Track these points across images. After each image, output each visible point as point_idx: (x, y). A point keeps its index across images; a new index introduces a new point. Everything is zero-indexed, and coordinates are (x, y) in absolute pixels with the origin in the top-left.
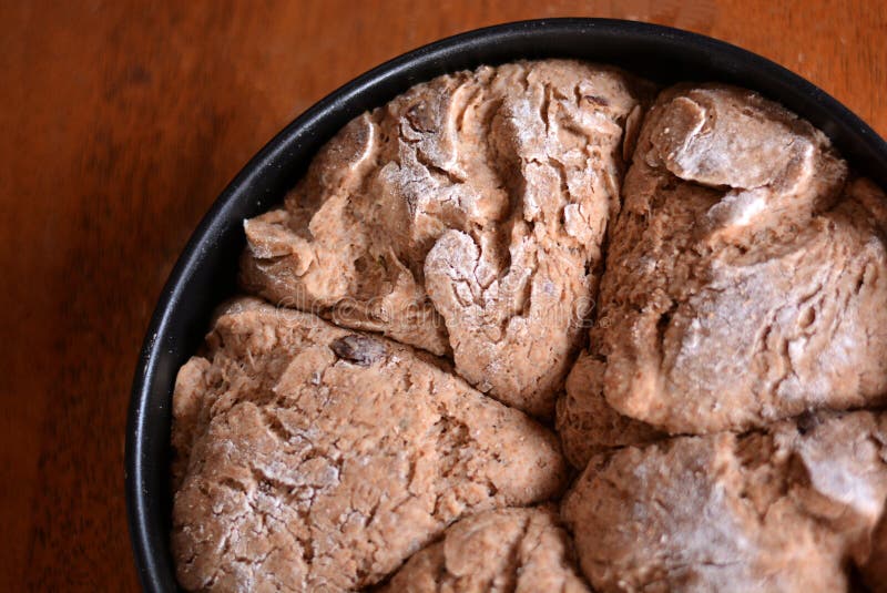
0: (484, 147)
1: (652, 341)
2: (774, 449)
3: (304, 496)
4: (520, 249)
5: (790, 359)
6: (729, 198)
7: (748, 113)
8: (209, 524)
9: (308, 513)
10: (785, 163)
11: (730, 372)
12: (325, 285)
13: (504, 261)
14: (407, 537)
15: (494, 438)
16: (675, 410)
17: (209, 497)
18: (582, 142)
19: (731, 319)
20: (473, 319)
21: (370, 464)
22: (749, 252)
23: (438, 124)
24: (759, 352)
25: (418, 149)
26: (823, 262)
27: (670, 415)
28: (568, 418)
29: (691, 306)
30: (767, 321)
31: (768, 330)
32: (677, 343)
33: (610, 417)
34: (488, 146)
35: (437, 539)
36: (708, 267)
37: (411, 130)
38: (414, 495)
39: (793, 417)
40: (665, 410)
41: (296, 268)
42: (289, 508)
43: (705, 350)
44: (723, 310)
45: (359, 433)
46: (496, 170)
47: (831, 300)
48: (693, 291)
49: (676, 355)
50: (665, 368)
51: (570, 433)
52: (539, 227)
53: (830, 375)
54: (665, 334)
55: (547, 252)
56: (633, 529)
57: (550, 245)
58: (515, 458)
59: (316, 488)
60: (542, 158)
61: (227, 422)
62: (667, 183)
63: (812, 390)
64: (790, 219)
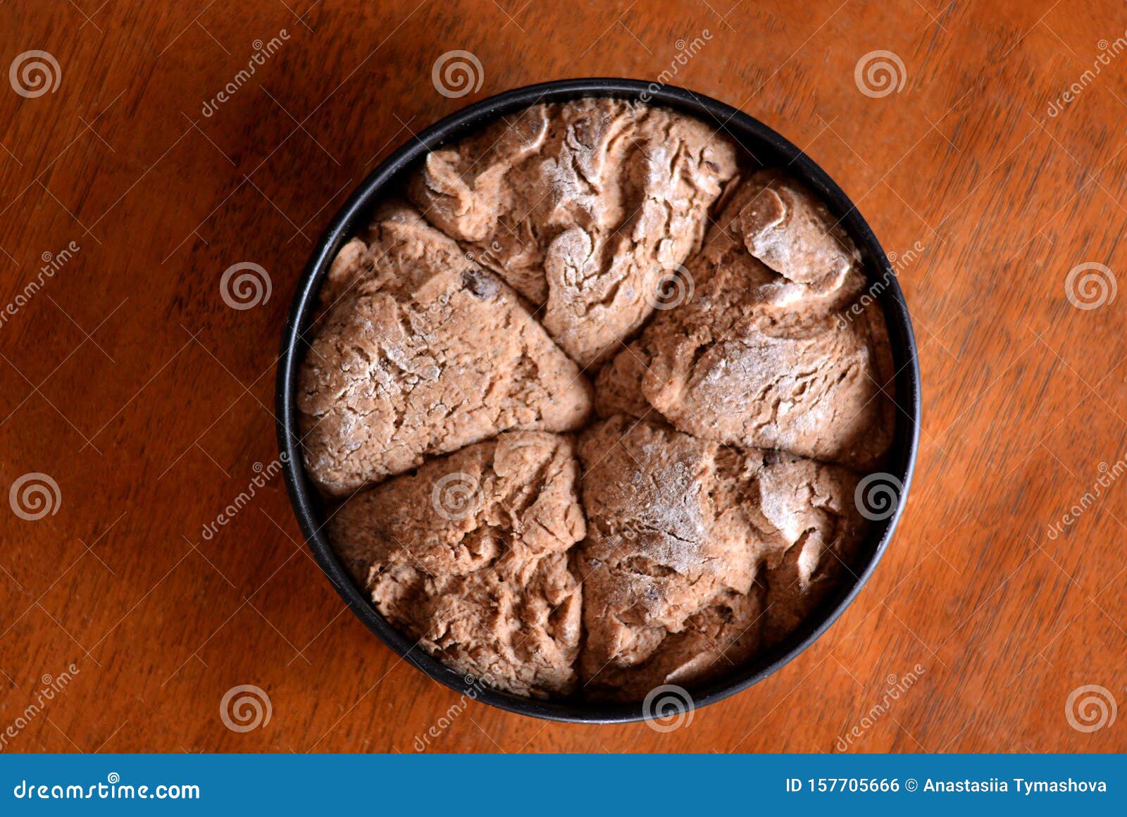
0: (621, 170)
1: (689, 360)
2: (743, 470)
3: (410, 381)
4: (622, 259)
5: (777, 413)
6: (779, 284)
7: (815, 222)
8: (335, 376)
9: (409, 393)
10: (826, 272)
11: (734, 405)
12: (472, 227)
13: (607, 264)
14: (471, 433)
15: (553, 382)
16: (686, 416)
17: (341, 355)
18: (691, 192)
19: (748, 370)
20: (570, 296)
21: (463, 374)
22: (777, 326)
23: (595, 143)
24: (759, 400)
25: (574, 157)
26: (825, 354)
27: (681, 417)
28: (607, 383)
29: (724, 348)
30: (771, 381)
31: (770, 387)
32: (705, 371)
33: (638, 396)
34: (624, 170)
35: (490, 440)
36: (746, 326)
37: (574, 139)
38: (486, 406)
39: (762, 449)
40: (679, 413)
41: (457, 210)
42: (396, 385)
43: (722, 384)
44: (745, 361)
45: (463, 348)
46: (623, 190)
47: (819, 382)
48: (729, 338)
49: (702, 379)
50: (690, 384)
51: (605, 392)
52: (640, 249)
53: (799, 433)
54: (699, 361)
55: (639, 267)
56: (629, 489)
57: (643, 263)
58: (563, 401)
59: (421, 378)
60: (660, 199)
61: (371, 306)
62: (738, 248)
63: (783, 437)
64: (813, 310)
